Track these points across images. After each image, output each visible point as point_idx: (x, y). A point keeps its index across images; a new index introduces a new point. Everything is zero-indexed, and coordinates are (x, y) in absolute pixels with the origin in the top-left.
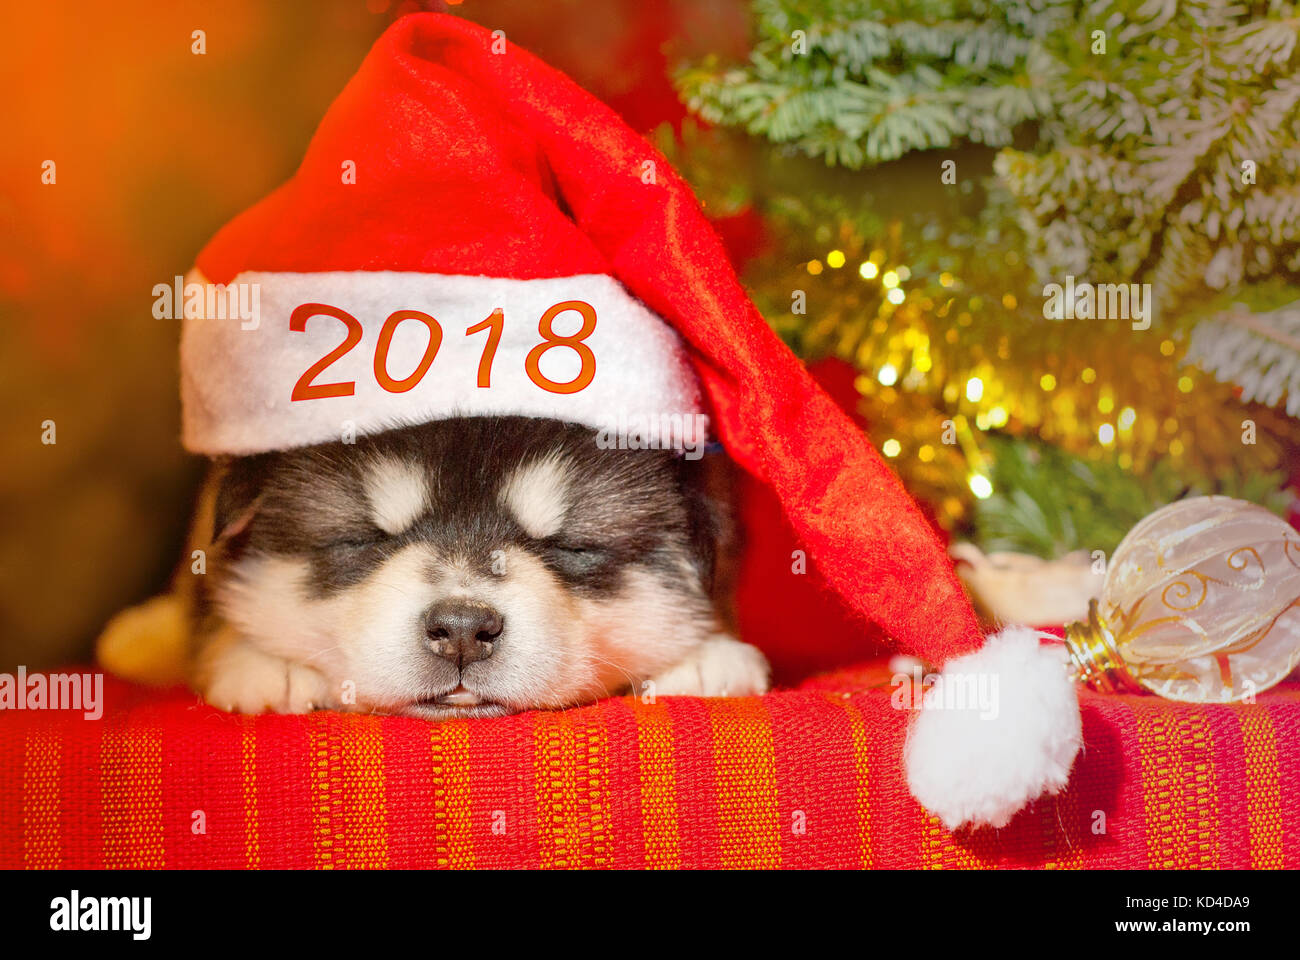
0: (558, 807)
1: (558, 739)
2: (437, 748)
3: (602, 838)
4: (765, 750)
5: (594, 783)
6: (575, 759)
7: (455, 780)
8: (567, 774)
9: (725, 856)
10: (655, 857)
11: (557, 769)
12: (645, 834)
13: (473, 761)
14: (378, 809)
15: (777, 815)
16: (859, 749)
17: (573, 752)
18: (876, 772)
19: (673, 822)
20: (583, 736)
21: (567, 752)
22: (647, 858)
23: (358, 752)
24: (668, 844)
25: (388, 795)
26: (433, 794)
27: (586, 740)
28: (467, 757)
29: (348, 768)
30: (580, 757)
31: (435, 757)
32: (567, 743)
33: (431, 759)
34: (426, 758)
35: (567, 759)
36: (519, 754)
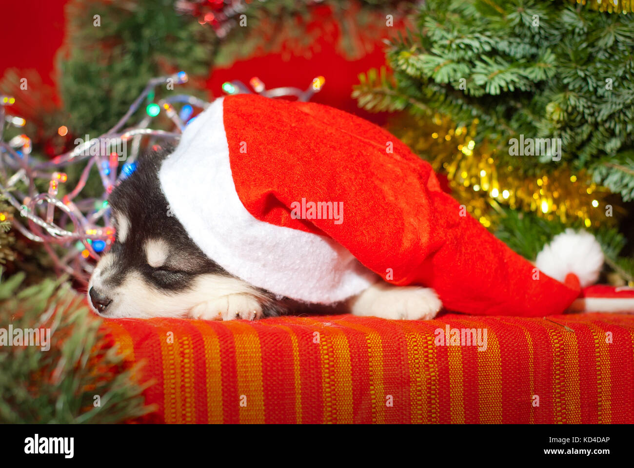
0: (417, 366)
1: (415, 338)
2: (369, 341)
3: (434, 378)
4: (495, 343)
5: (430, 356)
6: (423, 346)
7: (376, 354)
8: (420, 352)
9: (481, 385)
10: (454, 385)
11: (416, 350)
12: (450, 376)
13: (384, 347)
14: (348, 366)
15: (501, 368)
16: (530, 343)
17: (422, 343)
18: (536, 353)
19: (461, 371)
20: (424, 337)
21: (419, 343)
22: (451, 386)
23: (338, 343)
24: (458, 381)
25: (351, 360)
26: (368, 360)
27: (426, 338)
28: (381, 345)
29: (335, 349)
30: (425, 345)
31: (369, 345)
32: (419, 339)
33: (367, 346)
34: (366, 345)
35: (420, 346)
36: (401, 344)
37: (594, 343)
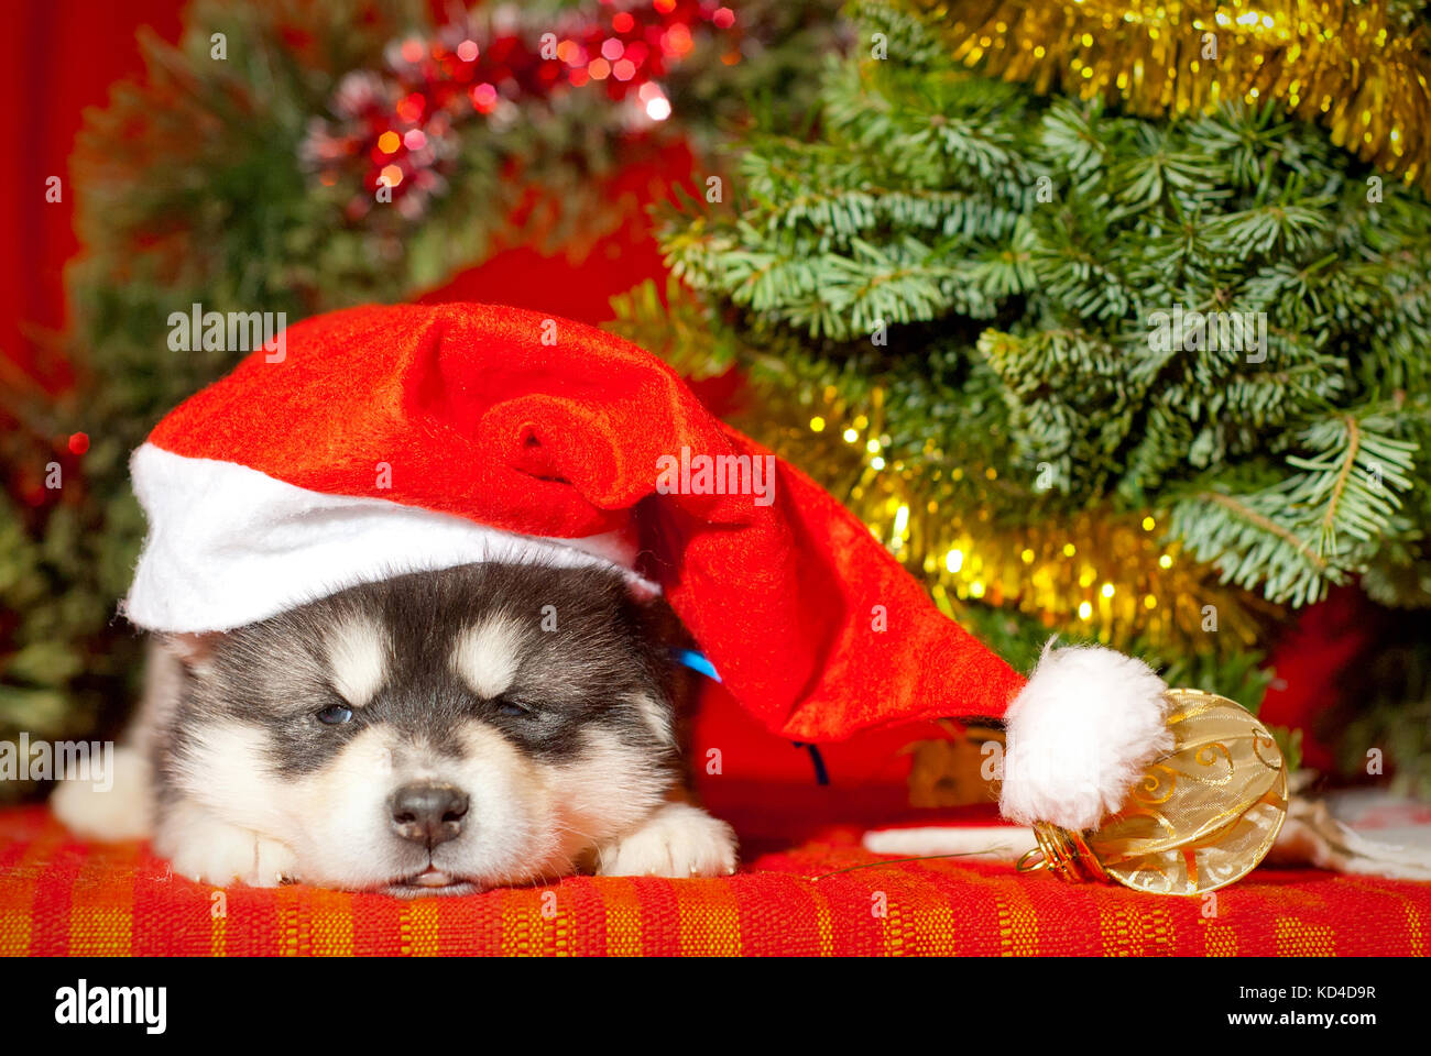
1: (527, 921)
2: (406, 928)
4: (732, 936)
6: (543, 941)
16: (825, 938)
17: (541, 934)
21: (535, 935)
23: (327, 931)
27: (554, 923)
28: (436, 937)
29: (317, 946)
30: (548, 939)
31: (404, 937)
32: (535, 925)
33: (399, 939)
34: (395, 938)
35: (535, 941)
36: (488, 936)
37: (999, 938)
